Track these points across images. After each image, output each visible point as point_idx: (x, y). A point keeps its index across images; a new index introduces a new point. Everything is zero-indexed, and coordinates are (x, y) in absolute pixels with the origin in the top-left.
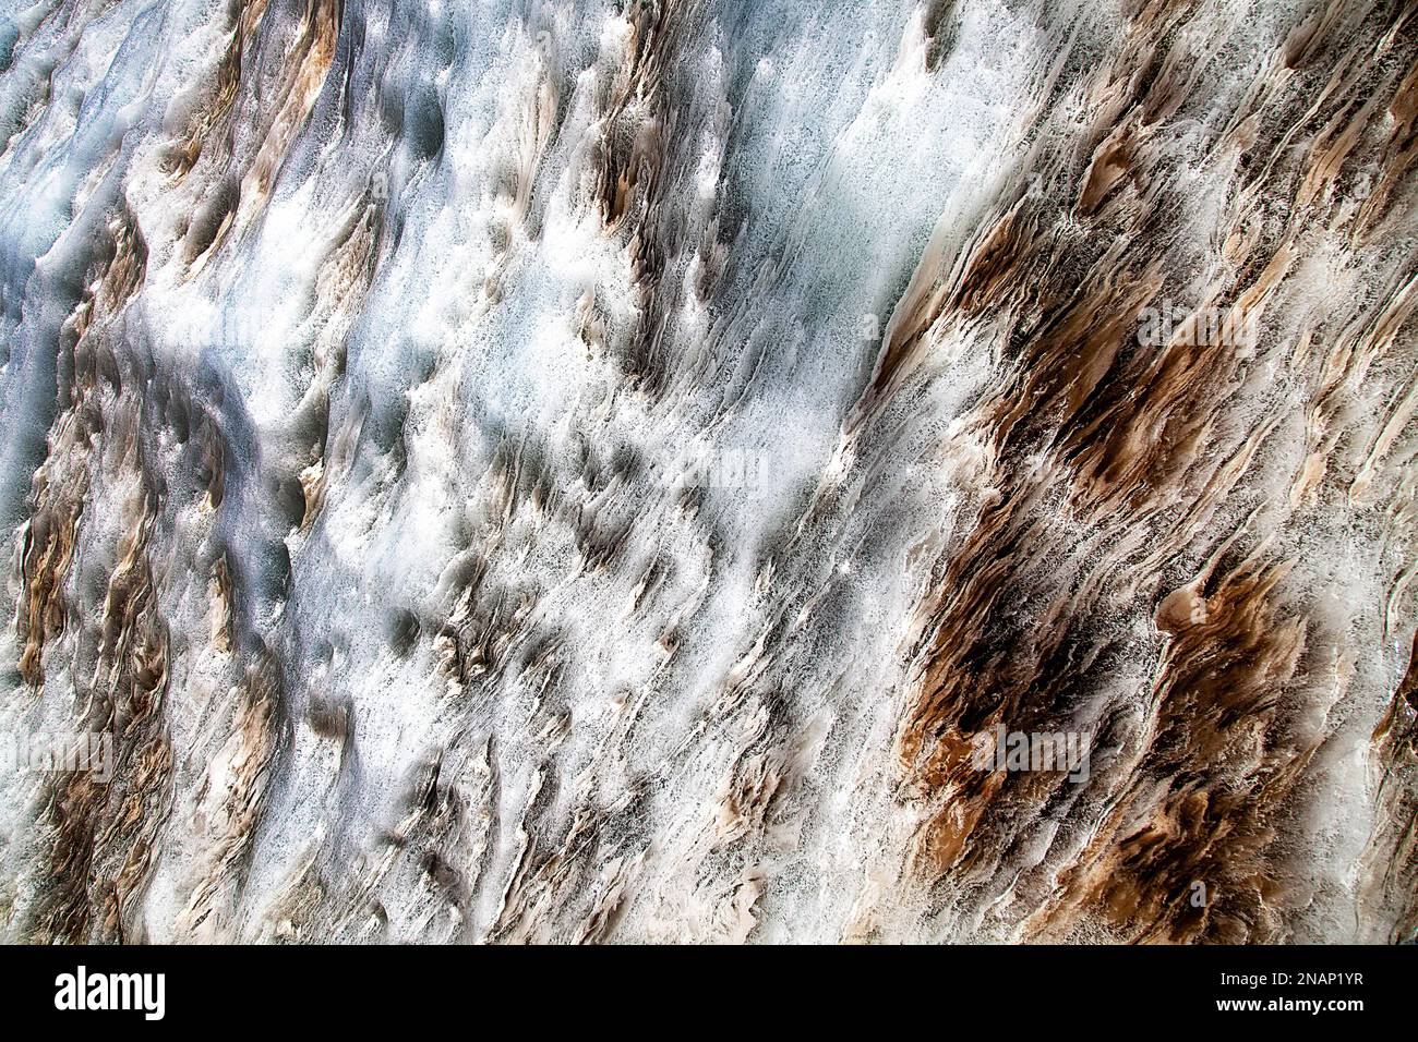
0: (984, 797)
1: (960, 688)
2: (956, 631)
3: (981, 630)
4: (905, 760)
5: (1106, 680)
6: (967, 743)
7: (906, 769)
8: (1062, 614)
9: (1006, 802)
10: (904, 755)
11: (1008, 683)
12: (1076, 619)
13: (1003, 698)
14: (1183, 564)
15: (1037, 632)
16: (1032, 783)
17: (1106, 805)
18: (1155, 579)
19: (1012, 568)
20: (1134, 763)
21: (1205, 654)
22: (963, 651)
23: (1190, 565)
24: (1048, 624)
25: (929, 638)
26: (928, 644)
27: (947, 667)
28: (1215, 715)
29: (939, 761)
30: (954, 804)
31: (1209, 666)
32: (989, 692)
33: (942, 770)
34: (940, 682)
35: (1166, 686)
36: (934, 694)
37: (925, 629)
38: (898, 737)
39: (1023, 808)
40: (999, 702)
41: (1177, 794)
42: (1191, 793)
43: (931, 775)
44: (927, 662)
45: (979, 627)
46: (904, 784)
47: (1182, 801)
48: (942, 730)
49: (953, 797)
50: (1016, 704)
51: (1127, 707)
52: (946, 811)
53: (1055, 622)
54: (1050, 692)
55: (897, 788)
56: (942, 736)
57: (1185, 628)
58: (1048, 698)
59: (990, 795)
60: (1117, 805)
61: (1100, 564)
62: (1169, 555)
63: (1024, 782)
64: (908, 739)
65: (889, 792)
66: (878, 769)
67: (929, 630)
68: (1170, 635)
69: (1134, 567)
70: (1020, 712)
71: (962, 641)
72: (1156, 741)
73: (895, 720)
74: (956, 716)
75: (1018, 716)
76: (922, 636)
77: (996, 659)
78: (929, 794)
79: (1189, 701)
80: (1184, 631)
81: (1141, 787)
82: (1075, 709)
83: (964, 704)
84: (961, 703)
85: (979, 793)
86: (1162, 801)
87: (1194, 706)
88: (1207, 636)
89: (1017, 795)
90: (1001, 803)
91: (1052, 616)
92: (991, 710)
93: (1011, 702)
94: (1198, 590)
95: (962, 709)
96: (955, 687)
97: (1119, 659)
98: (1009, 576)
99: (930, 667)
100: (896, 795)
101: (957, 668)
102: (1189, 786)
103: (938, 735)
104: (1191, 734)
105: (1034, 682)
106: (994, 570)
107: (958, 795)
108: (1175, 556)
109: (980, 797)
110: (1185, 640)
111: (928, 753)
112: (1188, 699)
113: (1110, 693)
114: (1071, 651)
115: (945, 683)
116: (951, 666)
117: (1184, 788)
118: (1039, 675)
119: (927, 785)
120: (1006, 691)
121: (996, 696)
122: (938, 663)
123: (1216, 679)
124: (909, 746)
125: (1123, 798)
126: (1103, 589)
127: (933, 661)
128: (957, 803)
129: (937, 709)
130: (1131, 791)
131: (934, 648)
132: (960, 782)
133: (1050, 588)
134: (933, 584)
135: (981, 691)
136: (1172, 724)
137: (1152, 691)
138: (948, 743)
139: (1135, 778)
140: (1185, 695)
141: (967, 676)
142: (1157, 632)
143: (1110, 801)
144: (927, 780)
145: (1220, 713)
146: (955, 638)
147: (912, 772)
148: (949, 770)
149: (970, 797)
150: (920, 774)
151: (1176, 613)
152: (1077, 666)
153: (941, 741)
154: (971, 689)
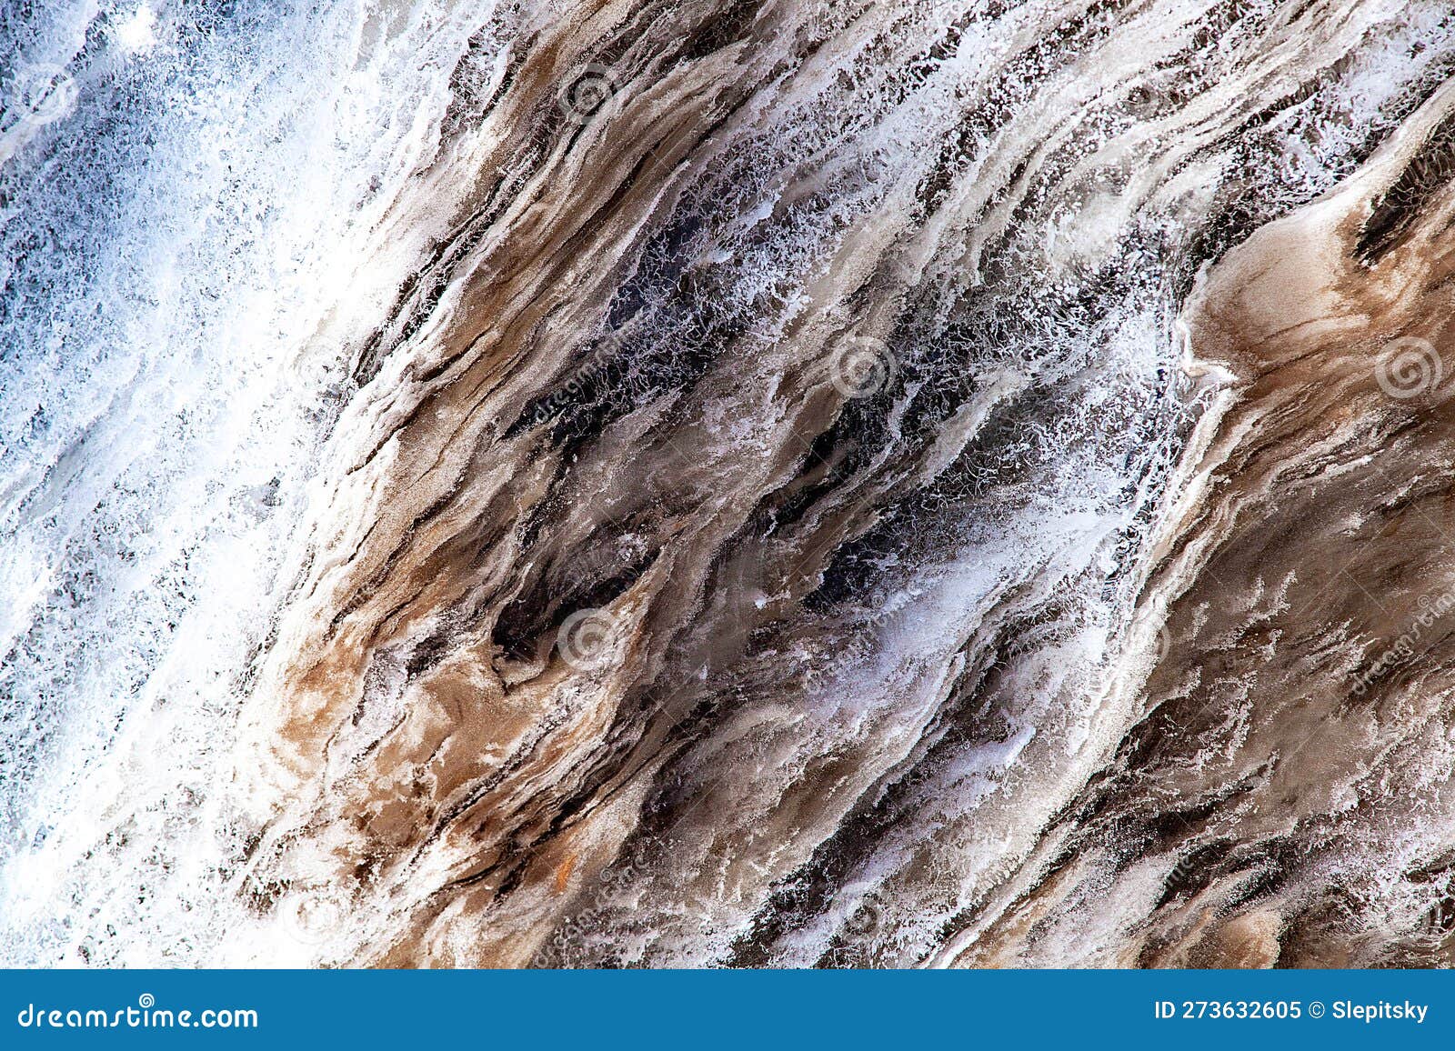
0: (555, 891)
1: (510, 505)
2: (519, 303)
3: (605, 307)
4: (290, 749)
5: (999, 516)
6: (515, 700)
7: (288, 781)
8: (880, 278)
9: (623, 912)
10: (292, 730)
11: (682, 503)
12: (927, 296)
13: (654, 554)
14: (1311, 136)
15: (792, 330)
16: (718, 849)
17: (948, 934)
18: (1205, 180)
19: (736, 99)
20: (1056, 799)
21: (1337, 451)
22: (534, 377)
23: (1334, 139)
24: (834, 306)
25: (421, 319)
26: (414, 341)
27: (475, 428)
28: (1340, 659)
29: (413, 758)
30: (449, 913)
31: (1343, 493)
32: (609, 528)
33: (419, 789)
34: (442, 483)
35: (1194, 549)
36: (417, 522)
37: (408, 287)
38: (273, 665)
39: (680, 933)
40: (641, 566)
41: (1184, 912)
42: (1231, 909)
43: (378, 807)
44: (405, 405)
45: (598, 297)
46: (275, 834)
47: (1196, 937)
48: (433, 648)
49: (448, 886)
50: (698, 576)
51: (1055, 613)
52: (418, 933)
53: (859, 300)
54: (813, 544)
55: (252, 846)
56: (433, 673)
57: (1282, 358)
58: (803, 563)
59: (574, 885)
60: (988, 937)
61: (1033, 107)
62: (1268, 98)
63: (693, 846)
64: (313, 676)
65: (218, 859)
66: (190, 777)
67: (424, 288)
68: (1230, 377)
69: (1143, 130)
70: (708, 604)
71: (537, 343)
72: (1137, 731)
73: (269, 604)
74: (488, 601)
75: (698, 618)
76: (395, 312)
77: (645, 415)
78: (362, 872)
79: (1263, 606)
80: (1275, 369)
81: (1071, 880)
82: (887, 609)
83: (517, 565)
84: (508, 559)
85: (539, 877)
86: (1132, 932)
87: (1277, 622)
88: (1353, 392)
89: (663, 886)
90: (607, 914)
91: (848, 277)
92: (606, 592)
93: (679, 569)
94: (1347, 229)
95: (513, 581)
96: (493, 502)
97: (1051, 443)
98: (719, 126)
99: (413, 424)
100: (243, 871)
101: (510, 433)
102: (1223, 888)
103: (416, 667)
104: (1253, 717)
105: (767, 501)
106: (675, 95)
107: (468, 880)
108: (1283, 104)
109: (540, 890)
110: (1276, 397)
111: (374, 727)
112: (1250, 601)
113: (1000, 561)
114: (901, 407)
115: (461, 485)
116: (489, 429)
117: (1208, 895)
118: (782, 480)
119: (359, 842)
120: (668, 527)
121: (633, 543)
122: (442, 413)
123: (1361, 538)
124: (311, 701)
125: (1008, 914)
126: (1029, 200)
127: (427, 405)
128: (457, 907)
129: (425, 574)
130: (1034, 893)
131: (434, 358)
132: (477, 837)
133: (853, 178)
134: (453, 125)
135: (581, 519)
136: (1193, 681)
137: (1146, 562)
138: (455, 700)
139: (1052, 850)
140: (1250, 582)
141: (540, 465)
142: (1188, 362)
143: (961, 923)
144: (362, 823)
145: (1357, 654)
146: (514, 327)
147: (310, 792)
148: (445, 792)
149: (508, 887)
150: (337, 803)
151: (1264, 306)
152: (916, 458)
153: (429, 688)
154: (551, 511)
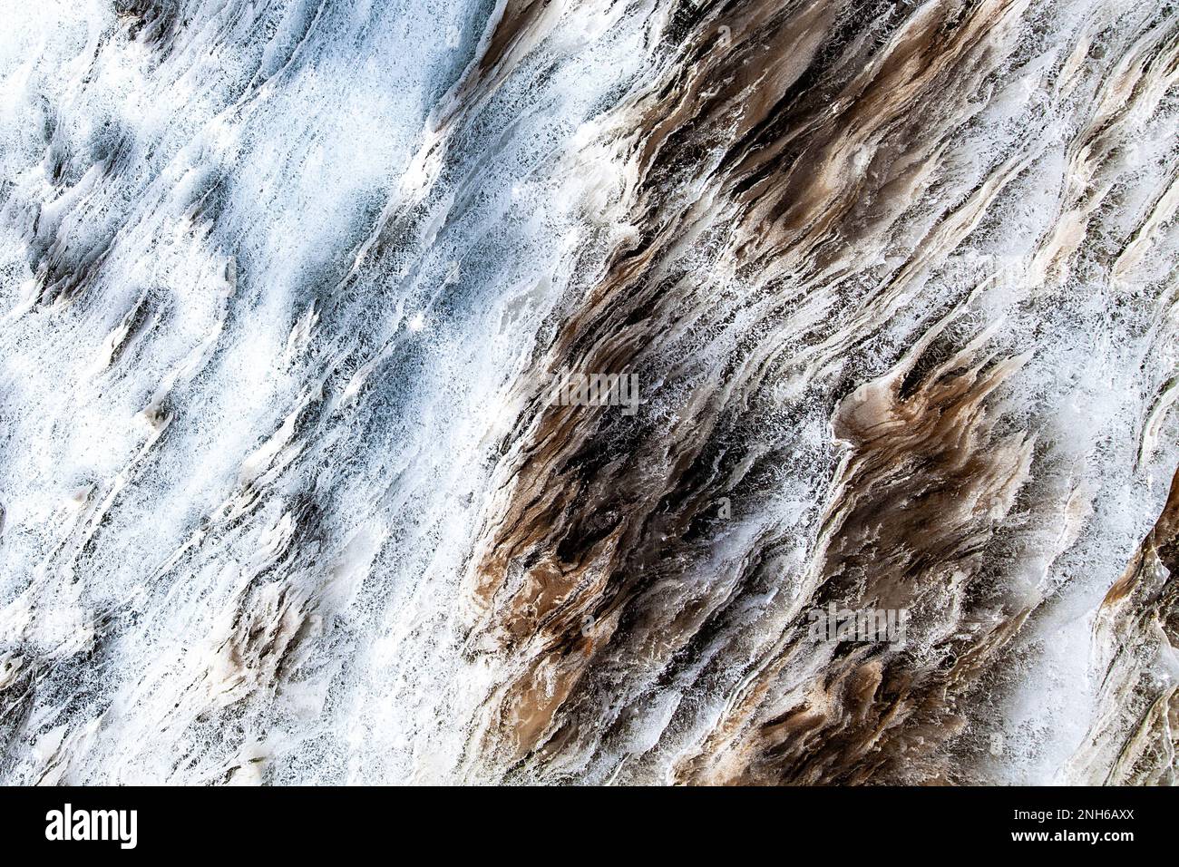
0: (585, 655)
1: (563, 501)
2: (564, 421)
3: (598, 422)
4: (480, 598)
5: (760, 502)
6: (567, 578)
7: (480, 611)
8: (708, 408)
9: (613, 663)
10: (480, 590)
11: (630, 499)
12: (727, 415)
13: (620, 519)
14: (878, 350)
15: (673, 430)
16: (650, 638)
17: (746, 672)
18: (836, 368)
19: (647, 340)
20: (789, 617)
21: (896, 474)
22: (571, 450)
23: (887, 352)
24: (689, 420)
25: (526, 428)
26: (523, 437)
27: (548, 470)
28: (901, 559)
29: (527, 601)
30: (543, 663)
31: (899, 492)
32: (603, 509)
33: (530, 614)
34: (536, 491)
35: (840, 515)
36: (526, 508)
37: (521, 416)
38: (473, 565)
39: (636, 671)
40: (614, 525)
41: (842, 663)
42: (861, 662)
43: (515, 621)
44: (520, 462)
45: (595, 418)
46: (475, 631)
47: (848, 672)
48: (534, 558)
49: (543, 652)
50: (638, 528)
51: (785, 541)
52: (532, 671)
53: (699, 417)
55: (466, 636)
56: (534, 568)
57: (871, 438)
58: (681, 523)
59: (593, 652)
60: (762, 674)
61: (766, 341)
62: (860, 336)
63: (640, 636)
64: (487, 569)
65: (454, 642)
66: (442, 609)
67: (526, 417)
68: (851, 446)
69: (810, 350)
70: (643, 538)
71: (571, 436)
72: (820, 589)
73: (470, 541)
74: (555, 539)
75: (640, 545)
76: (516, 426)
77: (615, 464)
78: (509, 647)
79: (869, 538)
80: (869, 442)
81: (795, 650)
82: (716, 540)
83: (566, 524)
84: (562, 522)
85: (578, 649)
86: (821, 671)
87: (875, 544)
88: (901, 451)
89: (629, 652)
90: (607, 663)
91: (695, 408)
92: (603, 534)
93: (631, 524)
94: (894, 387)
95: (565, 530)
96: (556, 500)
97: (780, 473)
98: (641, 350)
99: (524, 469)
100: (463, 646)
101: (561, 473)
102: (858, 653)
103: (527, 565)
104: (868, 582)
105: (665, 498)
106: (623, 339)
107: (550, 650)
109: (579, 654)
110: (870, 454)
111: (512, 589)
112: (866, 535)
113: (761, 521)
114: (718, 460)
115: (543, 493)
116: (554, 471)
117: (852, 655)
118: (671, 489)
119: (507, 635)
120: (625, 508)
121: (612, 515)
122: (535, 465)
123: (907, 510)
124: (487, 579)
125: (770, 664)
126: (766, 377)
127: (529, 462)
128: (547, 660)
129: (530, 528)
130: (781, 655)
131: (531, 444)
132: (554, 633)
133: (697, 369)
134: (536, 354)
135: (591, 507)
136: (842, 568)
137: (821, 521)
138: (542, 577)
139: (787, 638)
140: (863, 528)
141: (574, 484)
142: (834, 440)
143: (751, 668)
144: (509, 627)
145: (908, 557)
146: (561, 431)
147: (488, 615)
148: (540, 615)
149: (567, 652)
150: (498, 619)
151: (861, 417)
152: (724, 479)
153: (532, 573)
154: (578, 503)
